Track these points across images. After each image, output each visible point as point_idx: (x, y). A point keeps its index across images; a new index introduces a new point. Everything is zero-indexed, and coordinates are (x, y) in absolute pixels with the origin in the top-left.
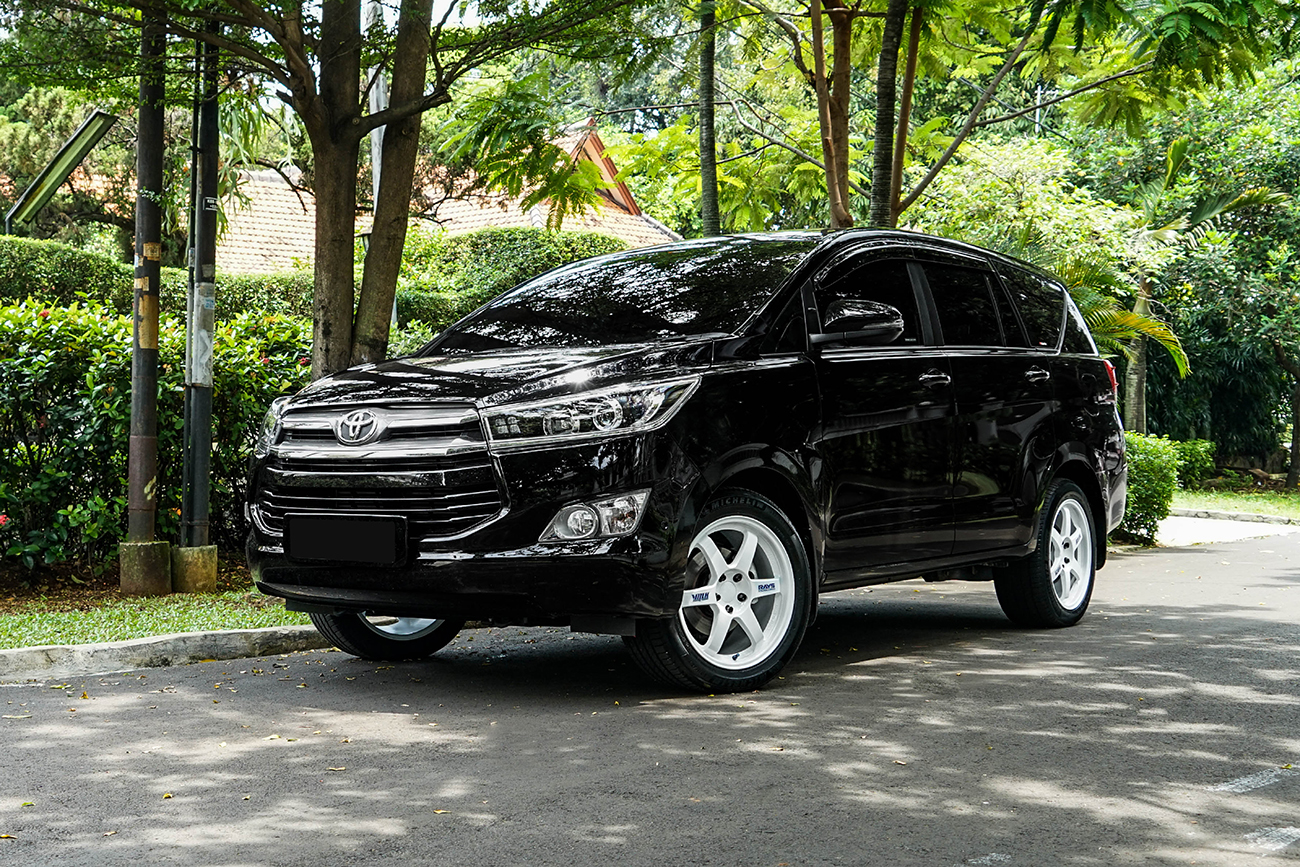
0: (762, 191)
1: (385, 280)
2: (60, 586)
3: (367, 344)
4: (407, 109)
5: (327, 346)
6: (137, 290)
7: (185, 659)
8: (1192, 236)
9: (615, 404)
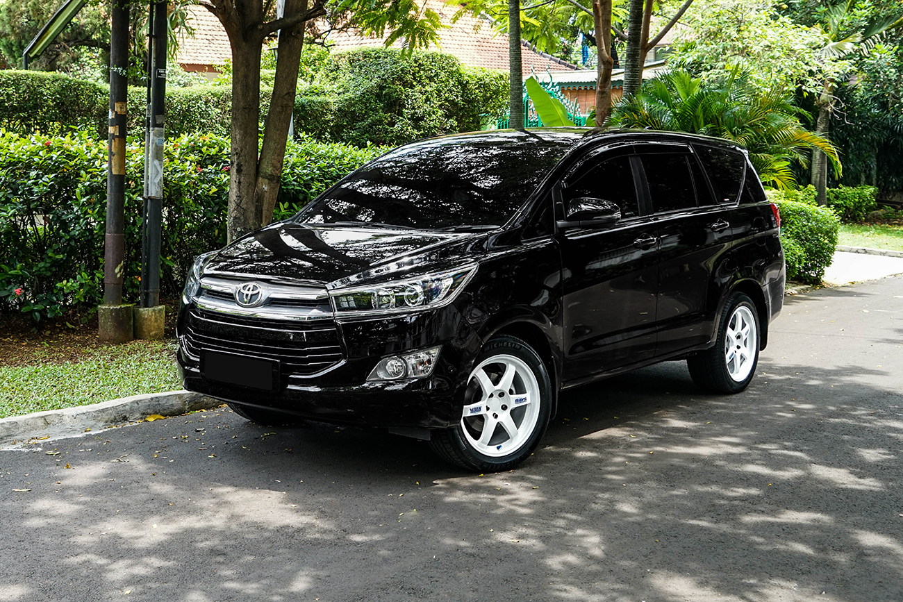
0: (555, 25)
1: (279, 134)
2: (58, 330)
3: (267, 178)
4: (295, 19)
5: (239, 180)
6: (111, 134)
7: (138, 415)
8: (865, 46)
9: (419, 289)
